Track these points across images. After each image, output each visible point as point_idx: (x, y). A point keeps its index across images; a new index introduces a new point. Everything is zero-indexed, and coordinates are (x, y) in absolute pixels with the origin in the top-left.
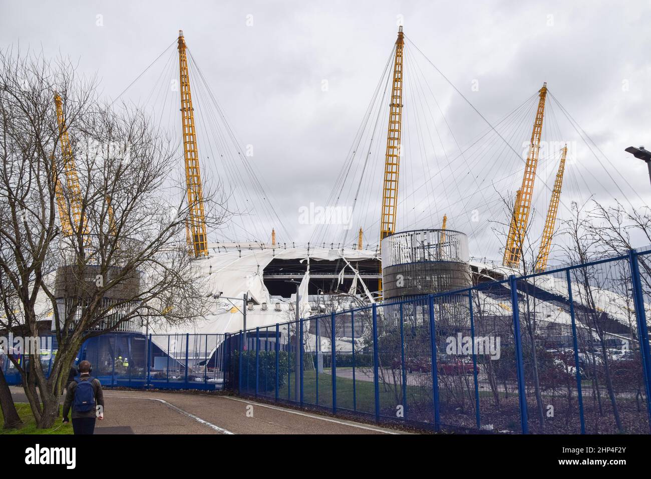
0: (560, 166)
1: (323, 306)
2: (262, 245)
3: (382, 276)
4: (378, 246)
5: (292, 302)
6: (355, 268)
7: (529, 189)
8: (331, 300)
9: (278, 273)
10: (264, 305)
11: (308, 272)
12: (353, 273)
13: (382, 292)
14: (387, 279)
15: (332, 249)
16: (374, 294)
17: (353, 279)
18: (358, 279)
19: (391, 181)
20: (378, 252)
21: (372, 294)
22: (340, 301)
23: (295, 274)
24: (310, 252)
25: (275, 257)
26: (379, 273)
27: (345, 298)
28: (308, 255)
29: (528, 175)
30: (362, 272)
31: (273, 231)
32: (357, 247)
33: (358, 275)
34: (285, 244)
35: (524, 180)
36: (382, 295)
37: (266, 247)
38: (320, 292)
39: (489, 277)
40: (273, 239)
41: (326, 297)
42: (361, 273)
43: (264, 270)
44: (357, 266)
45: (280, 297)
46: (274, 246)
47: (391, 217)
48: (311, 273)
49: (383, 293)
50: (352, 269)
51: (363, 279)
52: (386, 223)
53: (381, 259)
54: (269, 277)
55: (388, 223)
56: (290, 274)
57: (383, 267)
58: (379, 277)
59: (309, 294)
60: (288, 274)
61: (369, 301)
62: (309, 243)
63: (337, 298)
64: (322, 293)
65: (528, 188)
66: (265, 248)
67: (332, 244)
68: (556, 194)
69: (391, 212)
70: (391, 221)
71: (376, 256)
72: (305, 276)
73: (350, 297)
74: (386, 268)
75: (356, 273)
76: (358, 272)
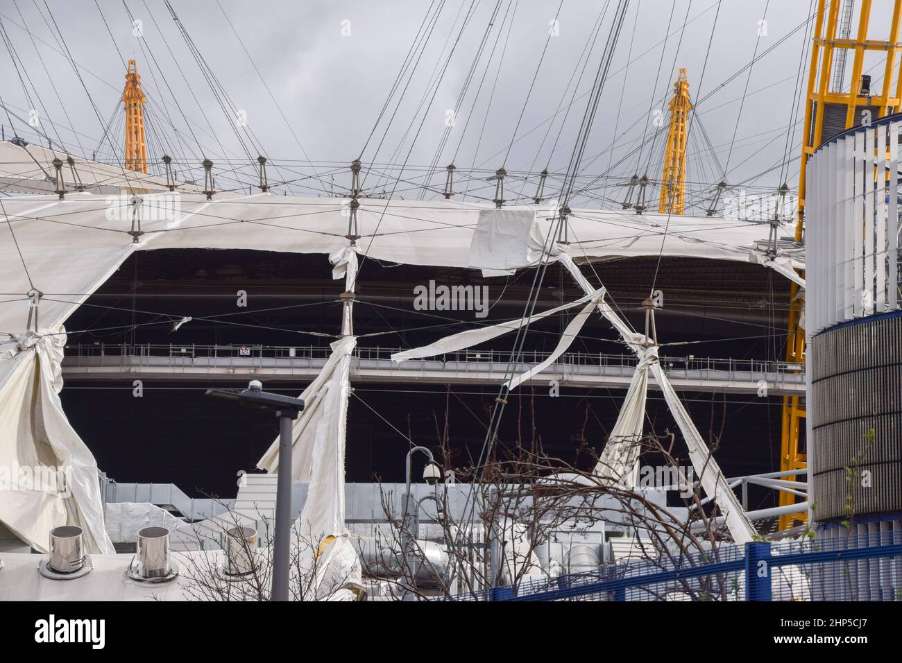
1: (435, 554)
2: (58, 164)
3: (808, 377)
4: (783, 190)
5: (244, 523)
6: (637, 324)
8: (489, 519)
9: (161, 342)
10: (66, 543)
11: (347, 343)
12: (624, 356)
13: (802, 478)
14: (836, 400)
15: (499, 203)
16: (751, 486)
17: (622, 392)
18: (655, 396)
20: (789, 230)
21: (737, 491)
22: (546, 521)
23: (268, 354)
24: (366, 220)
25: (143, 244)
26: (784, 357)
27: (576, 500)
28: (353, 239)
30: (683, 352)
31: (133, 79)
32: (654, 194)
33: (656, 368)
34: (208, 165)
36: (799, 499)
37: (86, 179)
38: (420, 462)
40: (133, 131)
41: (459, 494)
42: (671, 357)
43: (69, 324)
45: (170, 492)
46: (137, 179)
48: (365, 349)
49: (809, 485)
50: (615, 333)
52: (845, 45)
53: (801, 273)
54: (105, 368)
55: (860, 46)
56: (235, 354)
57: (812, 320)
58: (787, 385)
59: (349, 479)
60: (223, 354)
61: (723, 534)
62: (356, 168)
63: (528, 501)
64: (431, 470)
66: (80, 188)
67: (501, 173)
71: (772, 254)
72: (329, 364)
73: (604, 501)
74: (833, 328)
75: (640, 354)
76: (655, 351)
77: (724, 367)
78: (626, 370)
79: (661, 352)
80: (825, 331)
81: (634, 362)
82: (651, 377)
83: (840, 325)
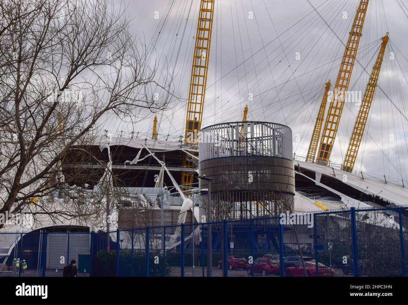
0: (378, 58)
6: (161, 160)
7: (345, 82)
11: (111, 162)
12: (159, 165)
17: (159, 171)
18: (165, 172)
19: (201, 67)
21: (181, 187)
28: (108, 143)
29: (345, 66)
30: (170, 164)
33: (165, 167)
35: (341, 71)
39: (301, 174)
42: (168, 165)
44: (164, 158)
47: (198, 106)
48: (114, 163)
50: (157, 161)
51: (170, 172)
52: (192, 112)
55: (195, 112)
65: (344, 80)
68: (371, 88)
69: (199, 101)
70: (198, 110)
71: (181, 148)
74: (204, 161)
75: (162, 165)
76: (165, 164)
77: (173, 167)
78: (160, 167)
79: (166, 164)
80: (203, 161)
81: (162, 166)
82: (164, 169)
83: (205, 160)
